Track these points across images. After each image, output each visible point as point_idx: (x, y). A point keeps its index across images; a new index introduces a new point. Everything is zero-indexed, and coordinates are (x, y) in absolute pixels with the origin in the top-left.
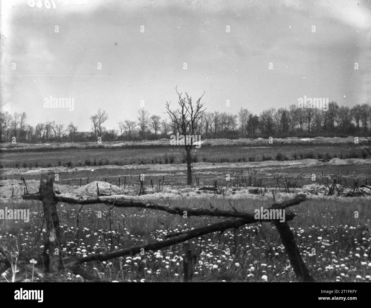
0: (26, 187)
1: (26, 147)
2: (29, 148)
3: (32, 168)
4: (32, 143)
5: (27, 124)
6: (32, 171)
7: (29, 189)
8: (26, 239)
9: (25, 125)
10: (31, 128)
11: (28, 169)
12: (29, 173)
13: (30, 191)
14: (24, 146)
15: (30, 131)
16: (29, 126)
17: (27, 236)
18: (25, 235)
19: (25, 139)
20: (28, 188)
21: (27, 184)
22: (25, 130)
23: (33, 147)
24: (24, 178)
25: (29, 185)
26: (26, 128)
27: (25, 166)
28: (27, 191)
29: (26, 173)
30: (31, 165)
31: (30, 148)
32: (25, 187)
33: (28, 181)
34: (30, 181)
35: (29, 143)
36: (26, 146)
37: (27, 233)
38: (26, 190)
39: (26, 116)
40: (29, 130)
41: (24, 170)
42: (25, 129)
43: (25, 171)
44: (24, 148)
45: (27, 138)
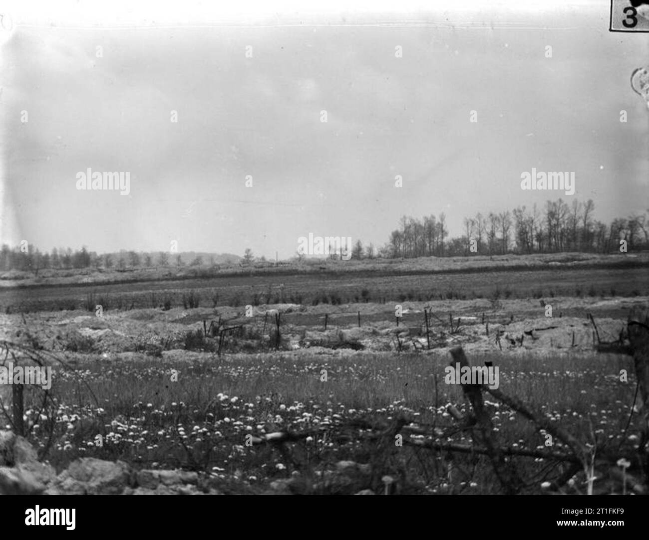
0: (597, 331)
1: (593, 260)
2: (599, 262)
3: (606, 298)
4: (604, 253)
5: (595, 221)
6: (606, 303)
7: (602, 334)
8: (602, 422)
9: (593, 222)
10: (602, 227)
11: (597, 298)
12: (601, 307)
13: (604, 338)
14: (591, 259)
15: (601, 231)
16: (599, 224)
17: (605, 417)
18: (600, 415)
19: (592, 247)
20: (599, 332)
21: (598, 325)
22: (592, 231)
23: (606, 261)
24: (593, 315)
25: (600, 326)
26: (594, 226)
27: (592, 294)
28: (598, 338)
29: (595, 305)
30: (604, 292)
31: (602, 261)
32: (595, 330)
33: (598, 321)
34: (603, 320)
35: (599, 253)
36: (595, 258)
37: (604, 412)
38: (596, 336)
39: (593, 205)
40: (598, 230)
41: (591, 301)
42: (592, 228)
43: (593, 303)
44: (591, 262)
45: (595, 244)
